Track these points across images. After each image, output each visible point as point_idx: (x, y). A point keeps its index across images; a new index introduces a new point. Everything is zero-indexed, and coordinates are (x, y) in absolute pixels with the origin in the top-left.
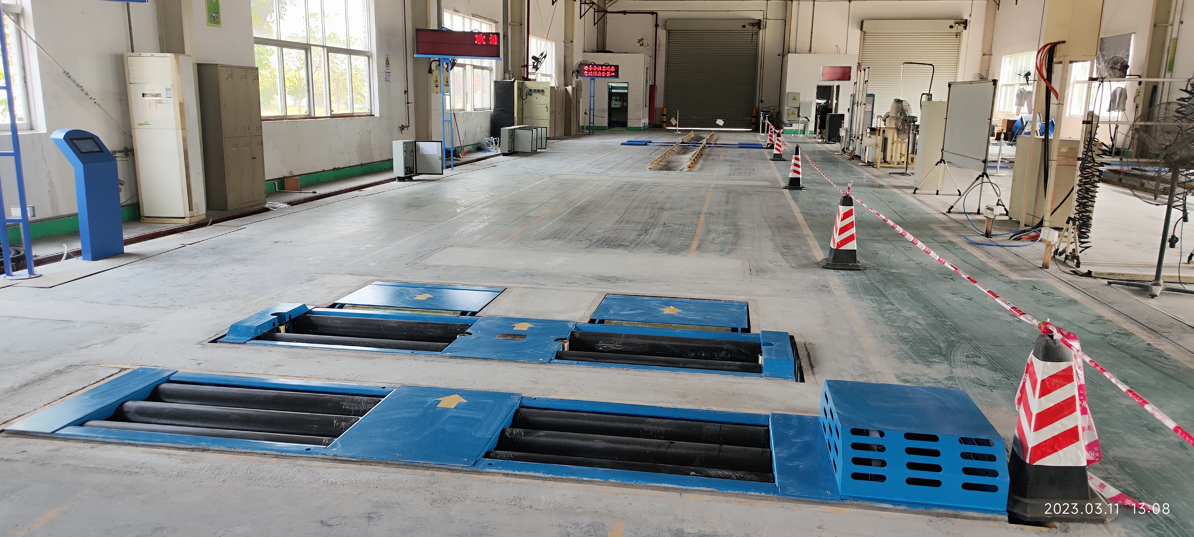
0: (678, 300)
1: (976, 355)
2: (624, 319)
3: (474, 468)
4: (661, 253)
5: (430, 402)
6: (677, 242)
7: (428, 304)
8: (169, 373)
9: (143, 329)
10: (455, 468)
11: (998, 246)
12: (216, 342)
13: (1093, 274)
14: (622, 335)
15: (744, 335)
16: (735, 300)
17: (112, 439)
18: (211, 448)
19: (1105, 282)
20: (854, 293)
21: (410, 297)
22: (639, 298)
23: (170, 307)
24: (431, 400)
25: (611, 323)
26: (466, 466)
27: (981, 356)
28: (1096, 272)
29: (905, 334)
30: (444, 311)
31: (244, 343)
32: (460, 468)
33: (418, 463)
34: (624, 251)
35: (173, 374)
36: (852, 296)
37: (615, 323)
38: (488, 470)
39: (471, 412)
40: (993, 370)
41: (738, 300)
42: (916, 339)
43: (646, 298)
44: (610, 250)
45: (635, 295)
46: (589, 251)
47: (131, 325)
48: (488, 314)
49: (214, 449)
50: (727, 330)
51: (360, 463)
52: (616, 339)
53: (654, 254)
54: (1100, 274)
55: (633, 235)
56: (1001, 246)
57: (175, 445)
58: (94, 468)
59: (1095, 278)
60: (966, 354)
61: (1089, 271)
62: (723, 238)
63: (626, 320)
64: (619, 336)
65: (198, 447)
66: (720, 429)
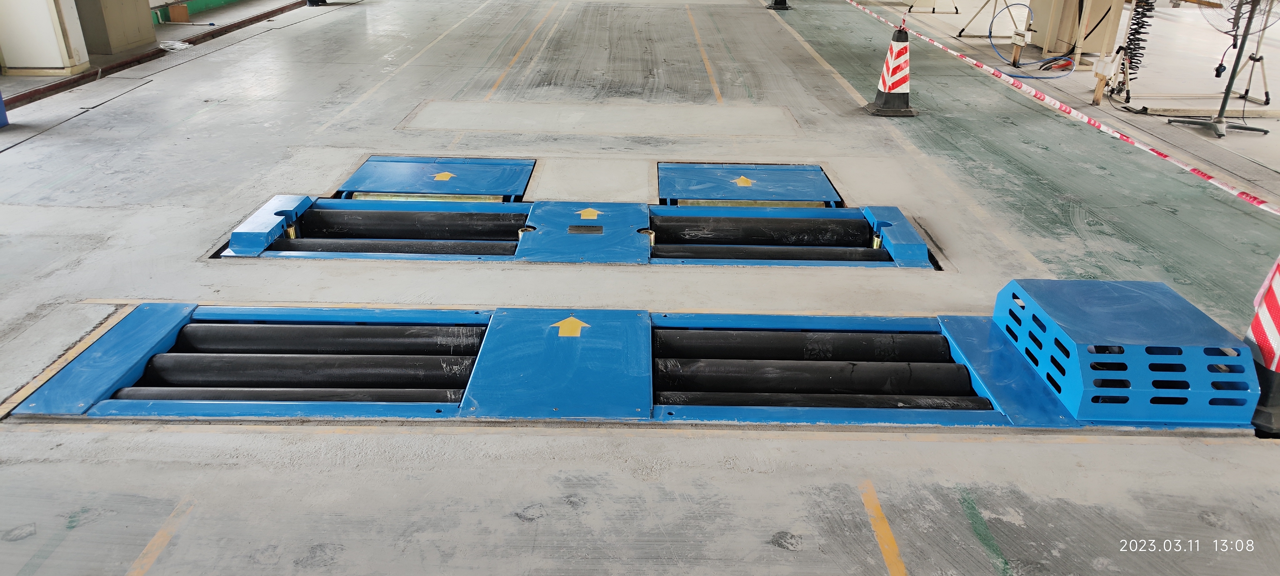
0: (743, 168)
1: (1097, 222)
2: (699, 197)
3: (653, 421)
4: (684, 101)
5: (547, 331)
6: (695, 86)
7: (458, 187)
8: (189, 310)
9: (109, 242)
10: (630, 422)
11: (1033, 78)
12: (220, 257)
13: (1149, 111)
14: (710, 219)
15: (841, 210)
16: (805, 164)
17: (171, 416)
18: (311, 418)
19: (1166, 120)
20: (925, 147)
21: (429, 178)
22: (697, 166)
23: (125, 206)
24: (547, 328)
25: (686, 203)
26: (644, 418)
27: (1103, 223)
28: (1152, 109)
29: (1010, 199)
30: (482, 196)
31: (259, 256)
32: (636, 422)
33: (584, 419)
34: (641, 101)
35: (194, 310)
36: (925, 152)
37: (692, 203)
38: (670, 422)
39: (604, 341)
40: (1124, 240)
41: (808, 164)
42: (1026, 205)
43: (706, 166)
44: (623, 100)
45: (690, 163)
46: (601, 103)
47: (90, 237)
48: (537, 198)
49: (316, 419)
50: (820, 205)
51: (512, 425)
52: (703, 224)
53: (677, 104)
54: (1156, 111)
55: (640, 80)
56: (1036, 78)
57: (261, 418)
58: (174, 462)
59: (1151, 115)
60: (1086, 221)
61: (1144, 107)
62: (741, 79)
63: (701, 198)
64: (706, 220)
65: (293, 418)
66: (894, 342)
